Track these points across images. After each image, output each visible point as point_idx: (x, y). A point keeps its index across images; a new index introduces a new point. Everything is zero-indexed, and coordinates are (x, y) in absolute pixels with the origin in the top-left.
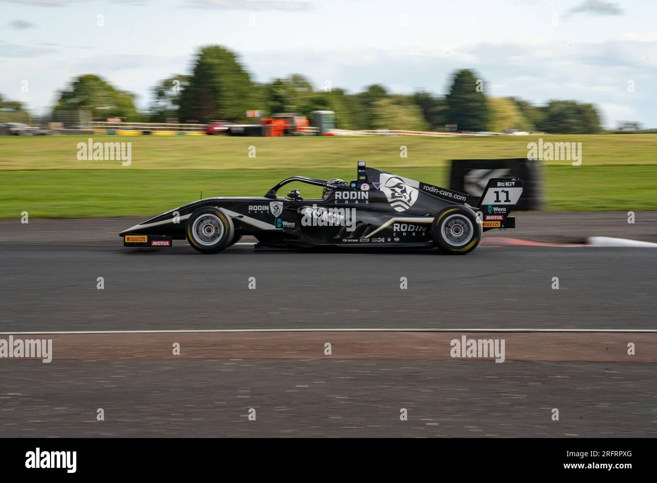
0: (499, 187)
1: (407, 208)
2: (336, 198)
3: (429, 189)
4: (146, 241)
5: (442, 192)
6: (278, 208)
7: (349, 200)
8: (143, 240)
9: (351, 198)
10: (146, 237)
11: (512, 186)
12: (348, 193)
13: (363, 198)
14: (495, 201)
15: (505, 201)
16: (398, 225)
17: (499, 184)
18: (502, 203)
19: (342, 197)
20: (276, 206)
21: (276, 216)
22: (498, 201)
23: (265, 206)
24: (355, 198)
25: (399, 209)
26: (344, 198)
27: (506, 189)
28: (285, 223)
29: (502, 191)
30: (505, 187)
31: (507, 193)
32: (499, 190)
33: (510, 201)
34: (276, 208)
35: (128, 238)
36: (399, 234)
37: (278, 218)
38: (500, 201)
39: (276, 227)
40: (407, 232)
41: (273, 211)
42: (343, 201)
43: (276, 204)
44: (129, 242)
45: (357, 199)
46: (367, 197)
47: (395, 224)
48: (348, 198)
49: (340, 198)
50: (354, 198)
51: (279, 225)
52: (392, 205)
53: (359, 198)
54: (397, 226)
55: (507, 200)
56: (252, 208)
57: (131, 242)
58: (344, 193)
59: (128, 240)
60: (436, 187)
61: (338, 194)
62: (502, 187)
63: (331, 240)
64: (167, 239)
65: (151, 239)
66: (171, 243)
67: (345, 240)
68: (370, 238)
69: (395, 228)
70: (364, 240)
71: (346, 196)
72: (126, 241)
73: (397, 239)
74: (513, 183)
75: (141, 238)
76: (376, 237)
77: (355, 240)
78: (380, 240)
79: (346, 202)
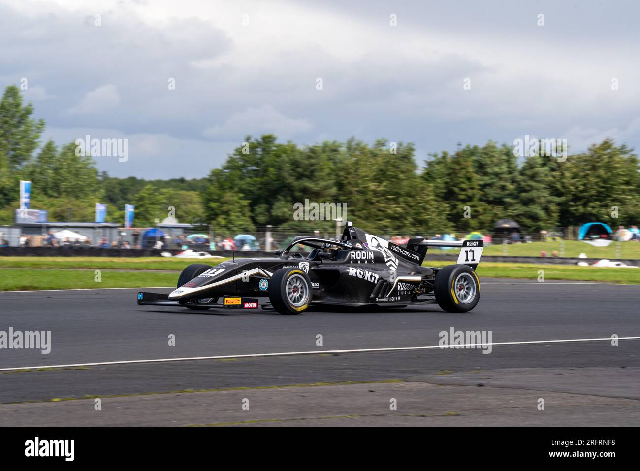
0: (468, 247)
1: (396, 267)
2: (352, 258)
5: (403, 252)
6: (305, 269)
8: (238, 302)
9: (362, 258)
11: (477, 246)
12: (360, 252)
13: (370, 258)
14: (466, 260)
15: (472, 260)
18: (470, 262)
19: (356, 256)
20: (303, 266)
22: (467, 260)
24: (365, 258)
25: (393, 269)
26: (357, 258)
27: (473, 249)
28: (312, 284)
29: (470, 251)
30: (472, 246)
31: (473, 252)
32: (468, 249)
33: (475, 260)
34: (303, 269)
35: (227, 301)
36: (400, 292)
38: (468, 260)
40: (403, 290)
43: (303, 264)
44: (228, 304)
46: (373, 258)
48: (359, 258)
49: (355, 258)
53: (368, 258)
54: (399, 285)
55: (473, 260)
58: (358, 252)
60: (400, 247)
61: (353, 254)
62: (470, 247)
63: (368, 299)
64: (256, 301)
65: (244, 302)
66: (257, 305)
67: (377, 299)
68: (389, 297)
69: (399, 287)
70: (386, 299)
71: (359, 256)
72: (226, 304)
73: (399, 298)
74: (477, 243)
75: (236, 301)
76: (391, 295)
77: (382, 300)
78: (393, 299)
79: (359, 262)
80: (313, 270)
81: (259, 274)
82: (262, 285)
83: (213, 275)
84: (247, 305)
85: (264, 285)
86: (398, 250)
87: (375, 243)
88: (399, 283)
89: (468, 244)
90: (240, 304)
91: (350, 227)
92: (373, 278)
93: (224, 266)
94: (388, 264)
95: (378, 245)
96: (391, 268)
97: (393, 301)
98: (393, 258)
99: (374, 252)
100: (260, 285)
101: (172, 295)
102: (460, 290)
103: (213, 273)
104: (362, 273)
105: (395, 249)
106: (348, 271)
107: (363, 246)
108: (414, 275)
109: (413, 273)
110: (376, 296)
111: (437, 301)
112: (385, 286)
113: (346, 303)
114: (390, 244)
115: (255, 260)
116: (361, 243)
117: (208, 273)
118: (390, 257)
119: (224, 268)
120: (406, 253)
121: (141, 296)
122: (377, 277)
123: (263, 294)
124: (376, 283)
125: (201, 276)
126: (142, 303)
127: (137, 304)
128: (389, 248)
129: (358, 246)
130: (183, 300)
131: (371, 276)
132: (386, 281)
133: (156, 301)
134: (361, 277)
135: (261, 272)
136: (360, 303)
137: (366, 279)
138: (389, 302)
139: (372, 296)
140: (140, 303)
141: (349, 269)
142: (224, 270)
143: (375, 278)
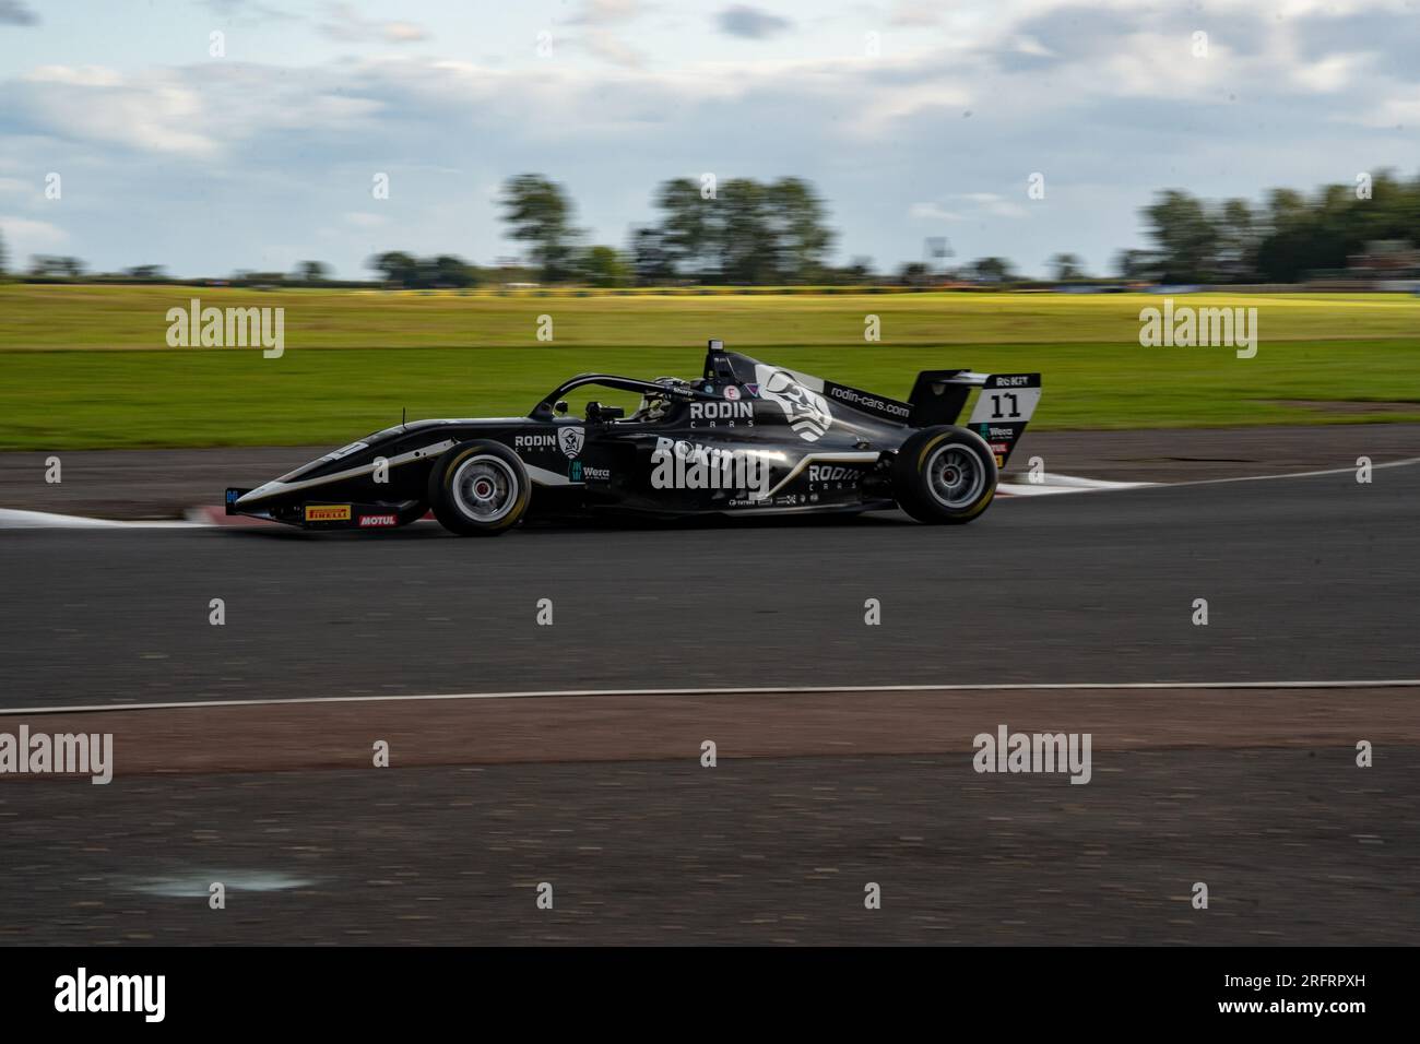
0: (1001, 387)
1: (821, 433)
2: (693, 417)
3: (842, 394)
4: (348, 517)
5: (866, 401)
7: (718, 420)
8: (342, 514)
9: (721, 416)
10: (348, 508)
11: (1023, 386)
12: (714, 405)
13: (742, 415)
14: (994, 416)
15: (1011, 415)
16: (817, 468)
18: (1006, 419)
19: (703, 413)
20: (570, 436)
21: (571, 457)
22: (998, 414)
23: (549, 437)
24: (728, 415)
25: (809, 437)
26: (708, 416)
27: (1012, 391)
28: (589, 471)
29: (1006, 395)
30: (1011, 387)
32: (1000, 393)
33: (1018, 415)
34: (570, 440)
35: (312, 512)
36: (818, 485)
37: (574, 460)
38: (1001, 416)
39: (571, 481)
40: (829, 481)
41: (563, 445)
42: (706, 421)
43: (569, 432)
44: (314, 519)
45: (732, 418)
46: (750, 415)
47: (811, 467)
48: (714, 416)
49: (701, 416)
50: (726, 416)
51: (577, 476)
52: (795, 428)
53: (736, 415)
54: (814, 471)
55: (1015, 414)
56: (521, 442)
57: (318, 519)
58: (708, 405)
59: (311, 516)
60: (855, 391)
61: (697, 408)
62: (1005, 387)
63: (708, 502)
64: (392, 512)
65: (359, 513)
67: (733, 503)
68: (774, 496)
69: (812, 474)
70: (765, 501)
71: (711, 413)
72: (308, 519)
73: (815, 497)
74: (1025, 378)
75: (338, 511)
76: (782, 493)
78: (789, 499)
79: (712, 424)
80: (595, 443)
86: (849, 396)
89: (1000, 382)
91: (717, 351)
96: (806, 434)
97: (791, 506)
98: (816, 415)
102: (948, 478)
103: (343, 453)
107: (743, 390)
114: (829, 385)
116: (740, 385)
118: (806, 412)
120: (872, 403)
128: (826, 394)
138: (775, 506)
142: (365, 446)
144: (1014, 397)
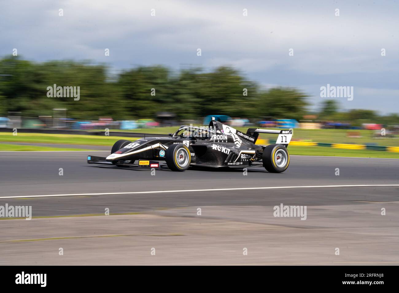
1: (240, 145)
2: (214, 139)
6: (187, 145)
9: (220, 139)
11: (288, 134)
13: (225, 139)
17: (283, 132)
18: (284, 143)
19: (217, 138)
22: (282, 142)
24: (222, 139)
26: (218, 139)
27: (286, 135)
32: (283, 135)
35: (141, 162)
36: (242, 160)
43: (186, 142)
45: (223, 140)
46: (227, 139)
53: (224, 139)
55: (286, 142)
57: (142, 164)
60: (243, 133)
61: (215, 137)
63: (223, 163)
64: (158, 163)
65: (151, 163)
66: (158, 165)
67: (229, 164)
68: (236, 162)
69: (242, 157)
70: (234, 164)
71: (218, 138)
72: (140, 164)
73: (242, 163)
74: (289, 131)
75: (146, 163)
76: (237, 162)
77: (232, 164)
78: (238, 163)
79: (219, 141)
80: (191, 146)
81: (159, 147)
82: (161, 154)
83: (132, 147)
84: (152, 165)
85: (162, 154)
86: (241, 135)
87: (228, 130)
88: (242, 155)
90: (148, 164)
91: (214, 120)
92: (227, 151)
93: (139, 142)
94: (235, 143)
95: (230, 132)
96: (237, 145)
97: (238, 165)
98: (239, 139)
99: (228, 136)
100: (160, 154)
101: (108, 158)
102: (278, 159)
103: (133, 146)
104: (220, 149)
105: (240, 134)
106: (212, 146)
107: (221, 132)
108: (251, 150)
109: (250, 149)
110: (228, 162)
111: (264, 166)
112: (234, 156)
113: (211, 166)
114: (237, 131)
115: (157, 139)
116: (220, 130)
117: (129, 146)
118: (237, 138)
119: (139, 143)
120: (246, 137)
121: (89, 158)
122: (229, 150)
123: (162, 159)
124: (228, 154)
125: (125, 147)
126: (90, 162)
127: (87, 163)
128: (237, 134)
129: (218, 132)
130: (114, 162)
131: (226, 150)
132: (234, 153)
133: (98, 161)
134: (219, 150)
135: (161, 146)
136: (219, 165)
137: (222, 151)
138: (236, 165)
139: (226, 161)
140: (89, 162)
141: (212, 145)
142: (139, 144)
143: (228, 151)
144: (286, 137)
